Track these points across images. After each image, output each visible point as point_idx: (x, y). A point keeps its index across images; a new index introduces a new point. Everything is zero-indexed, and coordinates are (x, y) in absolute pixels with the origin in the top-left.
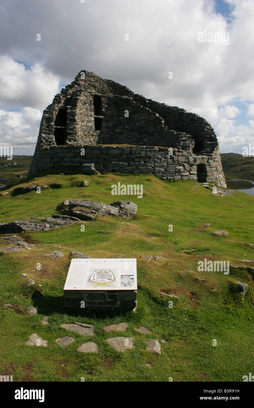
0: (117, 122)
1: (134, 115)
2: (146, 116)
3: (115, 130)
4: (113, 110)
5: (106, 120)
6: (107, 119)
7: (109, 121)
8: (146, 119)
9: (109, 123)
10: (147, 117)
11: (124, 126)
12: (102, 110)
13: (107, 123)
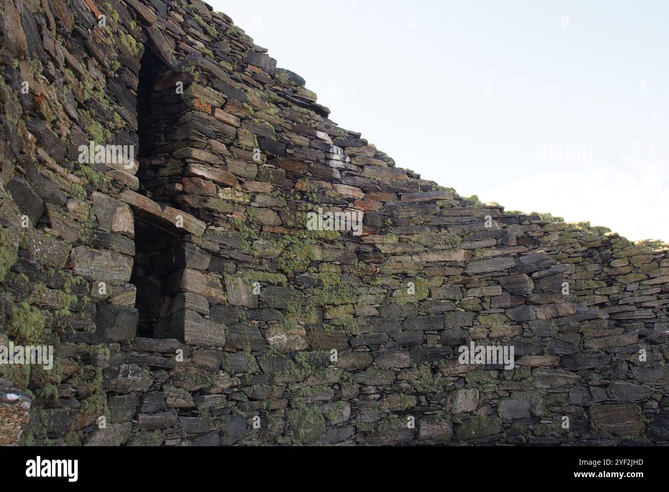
0: (282, 278)
1: (377, 239)
2: (453, 247)
3: (271, 339)
4: (254, 186)
5: (215, 255)
6: (217, 248)
7: (230, 266)
8: (453, 265)
9: (229, 279)
10: (459, 256)
11: (322, 309)
12: (186, 166)
13: (214, 277)
